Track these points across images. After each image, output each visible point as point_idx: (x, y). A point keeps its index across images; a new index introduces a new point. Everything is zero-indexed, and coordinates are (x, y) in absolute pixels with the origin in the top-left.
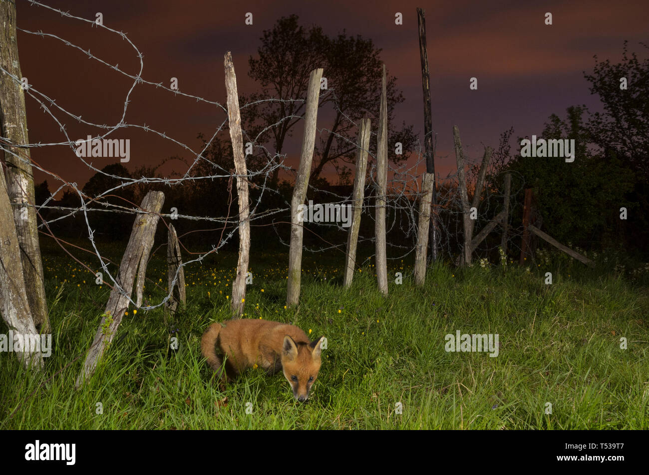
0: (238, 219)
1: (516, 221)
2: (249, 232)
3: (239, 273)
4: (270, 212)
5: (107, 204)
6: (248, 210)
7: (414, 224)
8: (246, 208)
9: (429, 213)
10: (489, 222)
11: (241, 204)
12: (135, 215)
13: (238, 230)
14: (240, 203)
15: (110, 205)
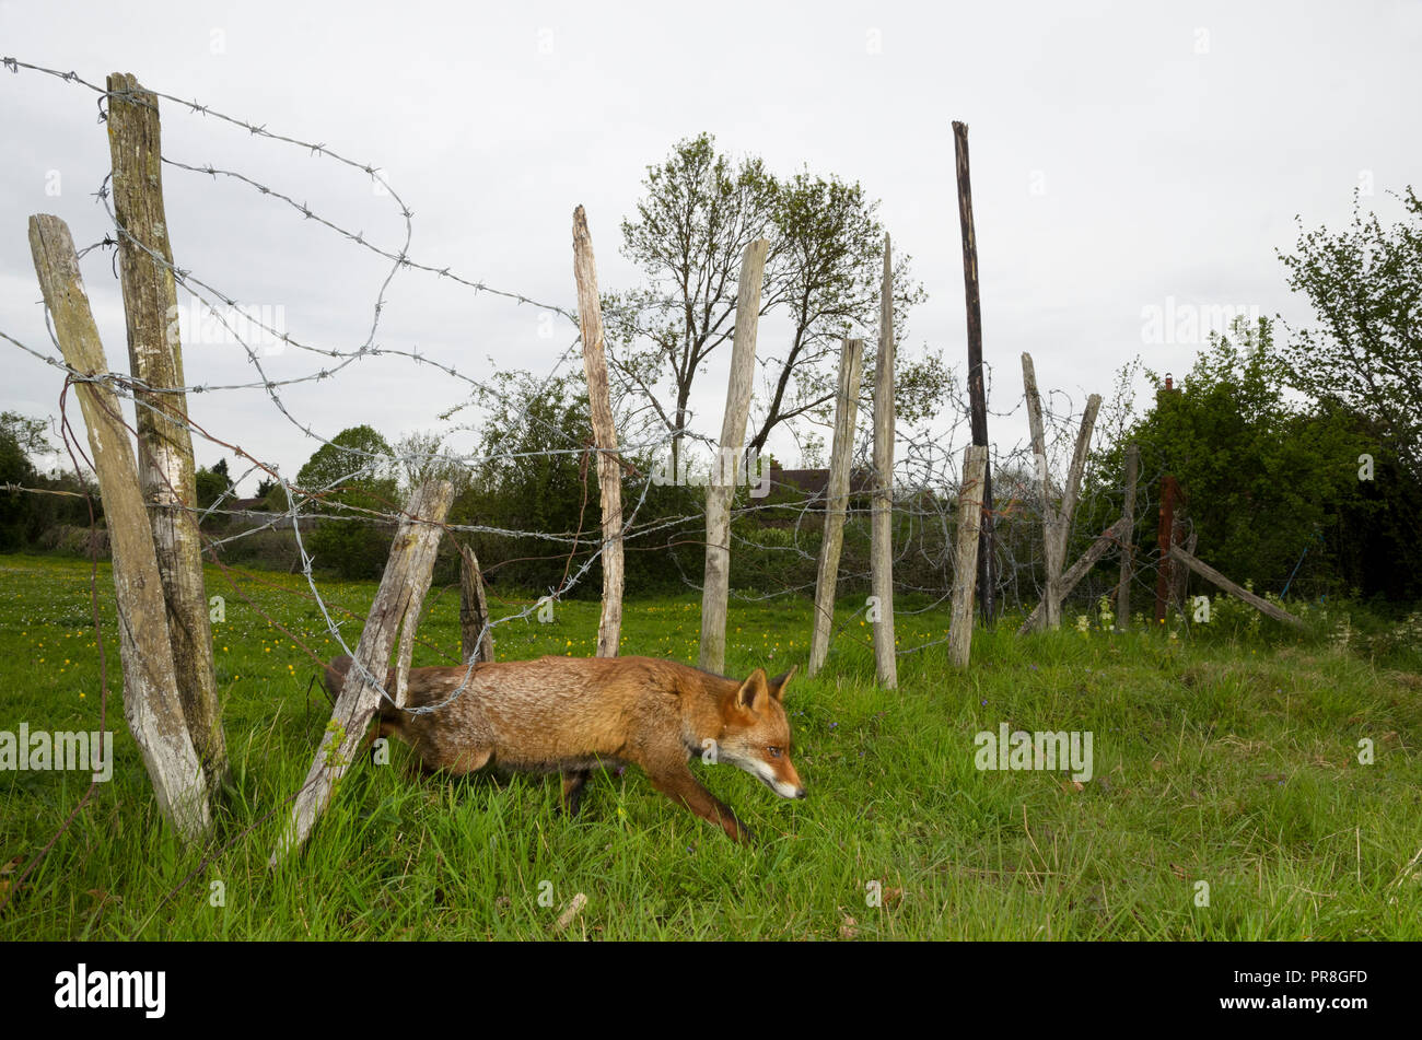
0: (599, 535)
2: (621, 562)
3: (604, 642)
4: (664, 523)
5: (339, 505)
6: (619, 520)
7: (949, 544)
8: (616, 515)
9: (978, 523)
10: (1095, 540)
11: (606, 505)
12: (395, 526)
13: (599, 558)
14: (604, 503)
15: (345, 506)
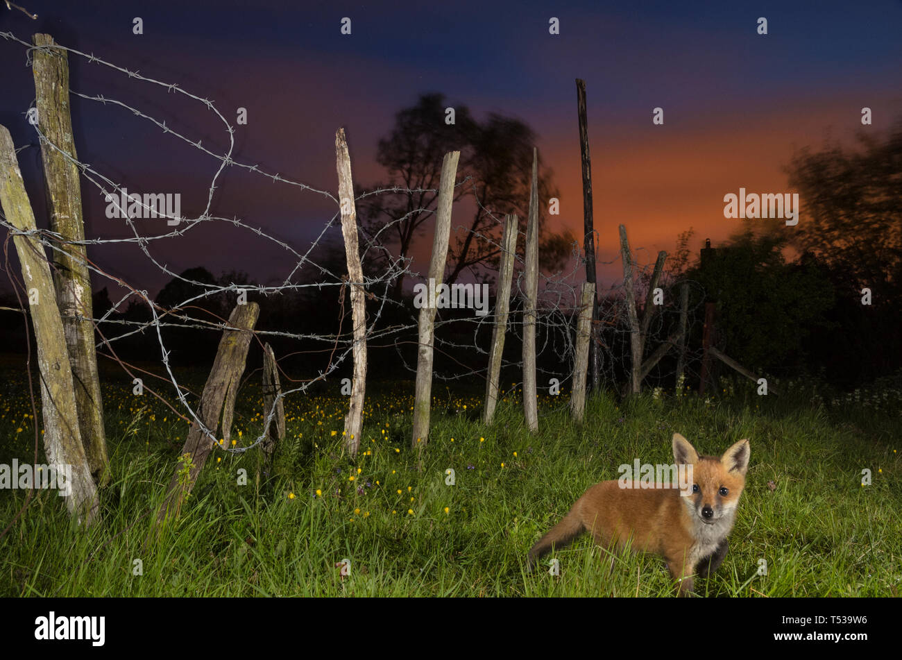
0: (352, 337)
1: (694, 342)
2: (365, 354)
3: (353, 406)
4: (392, 329)
5: (186, 318)
6: (364, 327)
7: (571, 345)
8: (362, 324)
9: (589, 331)
10: (662, 343)
11: (356, 319)
12: (220, 334)
13: (351, 352)
14: (355, 317)
15: (190, 319)
